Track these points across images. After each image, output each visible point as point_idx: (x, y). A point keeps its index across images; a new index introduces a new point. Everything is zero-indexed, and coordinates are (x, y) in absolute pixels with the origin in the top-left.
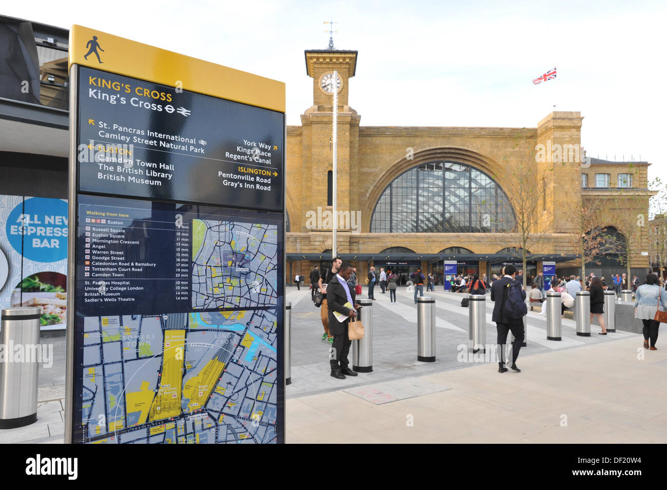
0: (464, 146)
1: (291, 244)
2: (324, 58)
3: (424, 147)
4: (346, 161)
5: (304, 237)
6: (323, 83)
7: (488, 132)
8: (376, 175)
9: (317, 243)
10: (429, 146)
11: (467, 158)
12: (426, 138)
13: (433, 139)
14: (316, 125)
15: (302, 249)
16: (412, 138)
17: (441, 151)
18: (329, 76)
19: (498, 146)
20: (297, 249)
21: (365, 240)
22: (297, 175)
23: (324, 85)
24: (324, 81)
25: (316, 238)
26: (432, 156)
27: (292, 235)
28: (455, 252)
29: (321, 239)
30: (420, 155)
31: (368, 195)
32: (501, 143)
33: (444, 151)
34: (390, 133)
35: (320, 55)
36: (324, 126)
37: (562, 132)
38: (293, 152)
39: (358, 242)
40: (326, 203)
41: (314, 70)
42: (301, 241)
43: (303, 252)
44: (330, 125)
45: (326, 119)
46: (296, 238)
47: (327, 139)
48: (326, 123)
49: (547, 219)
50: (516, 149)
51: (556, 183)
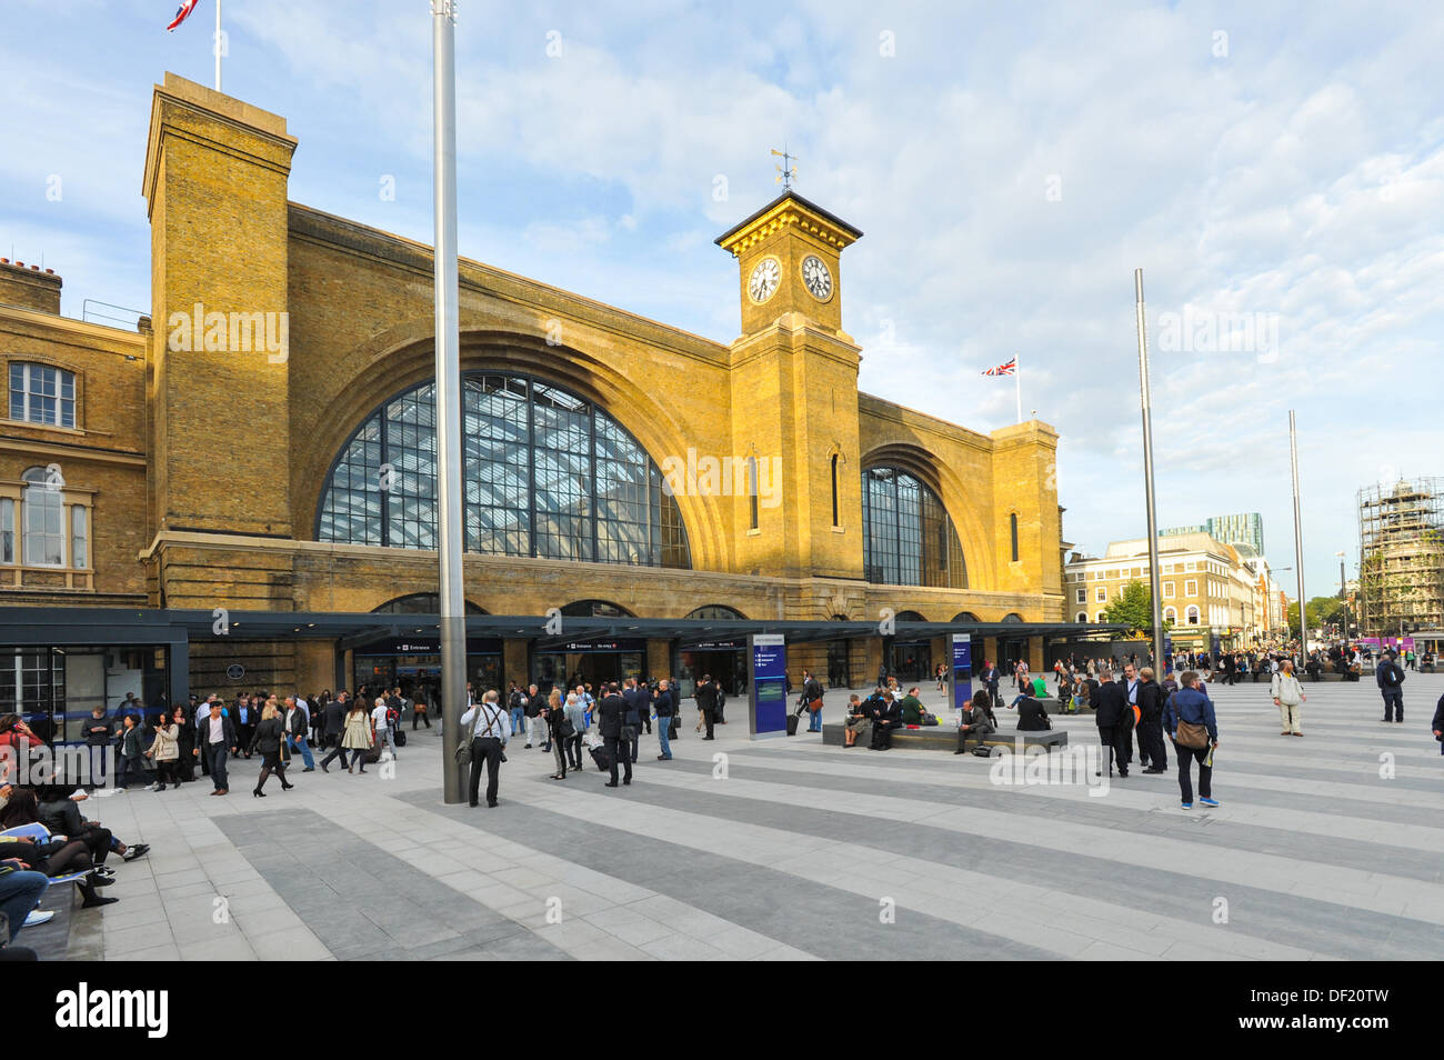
1: (767, 603)
4: (855, 440)
5: (788, 589)
9: (822, 602)
10: (896, 438)
11: (924, 467)
12: (891, 423)
13: (900, 427)
14: (811, 355)
15: (786, 615)
17: (904, 450)
18: (814, 262)
19: (962, 457)
20: (777, 614)
23: (807, 277)
24: (807, 270)
25: (819, 593)
26: (902, 457)
27: (772, 583)
28: (971, 625)
29: (825, 593)
32: (963, 452)
33: (906, 450)
35: (809, 214)
36: (823, 360)
37: (1045, 453)
40: (831, 519)
41: (791, 240)
42: (784, 597)
43: (788, 618)
44: (831, 362)
45: (826, 349)
46: (776, 589)
47: (828, 389)
48: (826, 356)
49: (1020, 573)
50: (976, 466)
51: (1042, 523)
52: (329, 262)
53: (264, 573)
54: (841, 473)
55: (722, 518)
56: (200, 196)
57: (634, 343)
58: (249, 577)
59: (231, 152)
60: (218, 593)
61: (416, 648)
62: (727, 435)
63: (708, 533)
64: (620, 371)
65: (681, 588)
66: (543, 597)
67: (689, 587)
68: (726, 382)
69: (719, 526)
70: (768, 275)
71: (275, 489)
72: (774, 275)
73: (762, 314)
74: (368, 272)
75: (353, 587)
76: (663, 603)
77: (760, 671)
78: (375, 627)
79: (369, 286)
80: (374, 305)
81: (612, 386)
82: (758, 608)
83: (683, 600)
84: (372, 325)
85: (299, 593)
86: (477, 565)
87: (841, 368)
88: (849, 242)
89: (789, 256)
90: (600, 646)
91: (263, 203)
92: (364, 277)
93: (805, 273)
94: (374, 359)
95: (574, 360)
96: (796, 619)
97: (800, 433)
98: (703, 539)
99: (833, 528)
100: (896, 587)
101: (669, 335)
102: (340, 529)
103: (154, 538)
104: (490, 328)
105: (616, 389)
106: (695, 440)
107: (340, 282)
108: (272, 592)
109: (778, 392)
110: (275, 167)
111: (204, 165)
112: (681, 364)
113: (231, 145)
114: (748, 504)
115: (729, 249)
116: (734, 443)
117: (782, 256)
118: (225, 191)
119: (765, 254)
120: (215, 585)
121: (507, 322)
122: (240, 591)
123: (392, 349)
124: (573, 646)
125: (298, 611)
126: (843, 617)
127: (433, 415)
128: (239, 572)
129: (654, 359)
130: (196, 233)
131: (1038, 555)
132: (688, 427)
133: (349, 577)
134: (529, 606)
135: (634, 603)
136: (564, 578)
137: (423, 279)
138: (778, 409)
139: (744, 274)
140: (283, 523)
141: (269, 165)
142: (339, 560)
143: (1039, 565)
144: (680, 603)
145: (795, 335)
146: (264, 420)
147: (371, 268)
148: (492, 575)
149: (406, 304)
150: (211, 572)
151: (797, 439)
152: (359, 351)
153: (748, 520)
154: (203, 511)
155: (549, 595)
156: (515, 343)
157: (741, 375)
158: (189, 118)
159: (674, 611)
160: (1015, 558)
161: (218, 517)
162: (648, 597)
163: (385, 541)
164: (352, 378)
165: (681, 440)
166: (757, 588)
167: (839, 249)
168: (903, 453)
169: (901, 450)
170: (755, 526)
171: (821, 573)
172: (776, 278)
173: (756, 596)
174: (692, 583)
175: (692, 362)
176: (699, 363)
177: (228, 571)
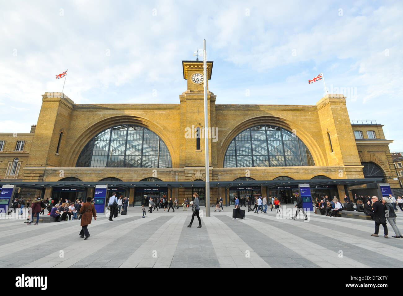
0: (277, 115)
1: (171, 176)
2: (194, 65)
3: (254, 116)
5: (180, 171)
6: (193, 78)
7: (289, 107)
8: (226, 132)
9: (190, 175)
10: (257, 115)
11: (279, 123)
12: (254, 111)
13: (259, 111)
14: (189, 100)
15: (179, 180)
16: (246, 111)
17: (264, 118)
18: (197, 75)
19: (296, 116)
20: (176, 179)
21: (223, 173)
22: (177, 133)
23: (193, 79)
25: (189, 172)
26: (258, 122)
27: (173, 170)
29: (193, 172)
30: (251, 121)
31: (221, 144)
32: (298, 114)
33: (265, 118)
34: (233, 108)
35: (192, 64)
36: (194, 101)
38: (175, 119)
39: (217, 174)
40: (196, 148)
41: (188, 72)
42: (179, 174)
43: (180, 181)
44: (198, 100)
45: (195, 97)
46: (175, 172)
47: (196, 108)
48: (195, 99)
49: (335, 157)
50: (307, 117)
51: (338, 134)
52: (82, 113)
53: (39, 174)
57: (150, 111)
58: (36, 175)
59: (51, 101)
61: (66, 190)
64: (145, 118)
65: (138, 173)
66: (97, 177)
68: (180, 113)
71: (44, 158)
75: (55, 176)
76: (132, 177)
79: (88, 115)
80: (88, 118)
82: (167, 178)
83: (139, 176)
84: (88, 122)
85: (44, 178)
86: (81, 170)
87: (202, 101)
89: (188, 76)
90: (112, 189)
91: (55, 107)
95: (133, 118)
99: (197, 150)
100: (234, 168)
101: (160, 106)
107: (83, 116)
108: (39, 178)
110: (58, 101)
111: (47, 104)
112: (165, 112)
120: (30, 177)
121: (116, 114)
122: (34, 178)
128: (34, 174)
129: (156, 113)
131: (339, 149)
133: (54, 174)
134: (93, 179)
135: (122, 178)
136: (103, 172)
140: (44, 164)
142: (53, 171)
146: (46, 145)
147: (89, 111)
148: (85, 172)
149: (95, 117)
150: (30, 175)
152: (84, 128)
154: (32, 163)
155: (99, 176)
159: (136, 179)
160: (332, 151)
162: (127, 176)
164: (82, 133)
166: (167, 172)
171: (190, 165)
173: (167, 174)
174: (142, 171)
175: (168, 111)
176: (170, 111)
177: (33, 174)
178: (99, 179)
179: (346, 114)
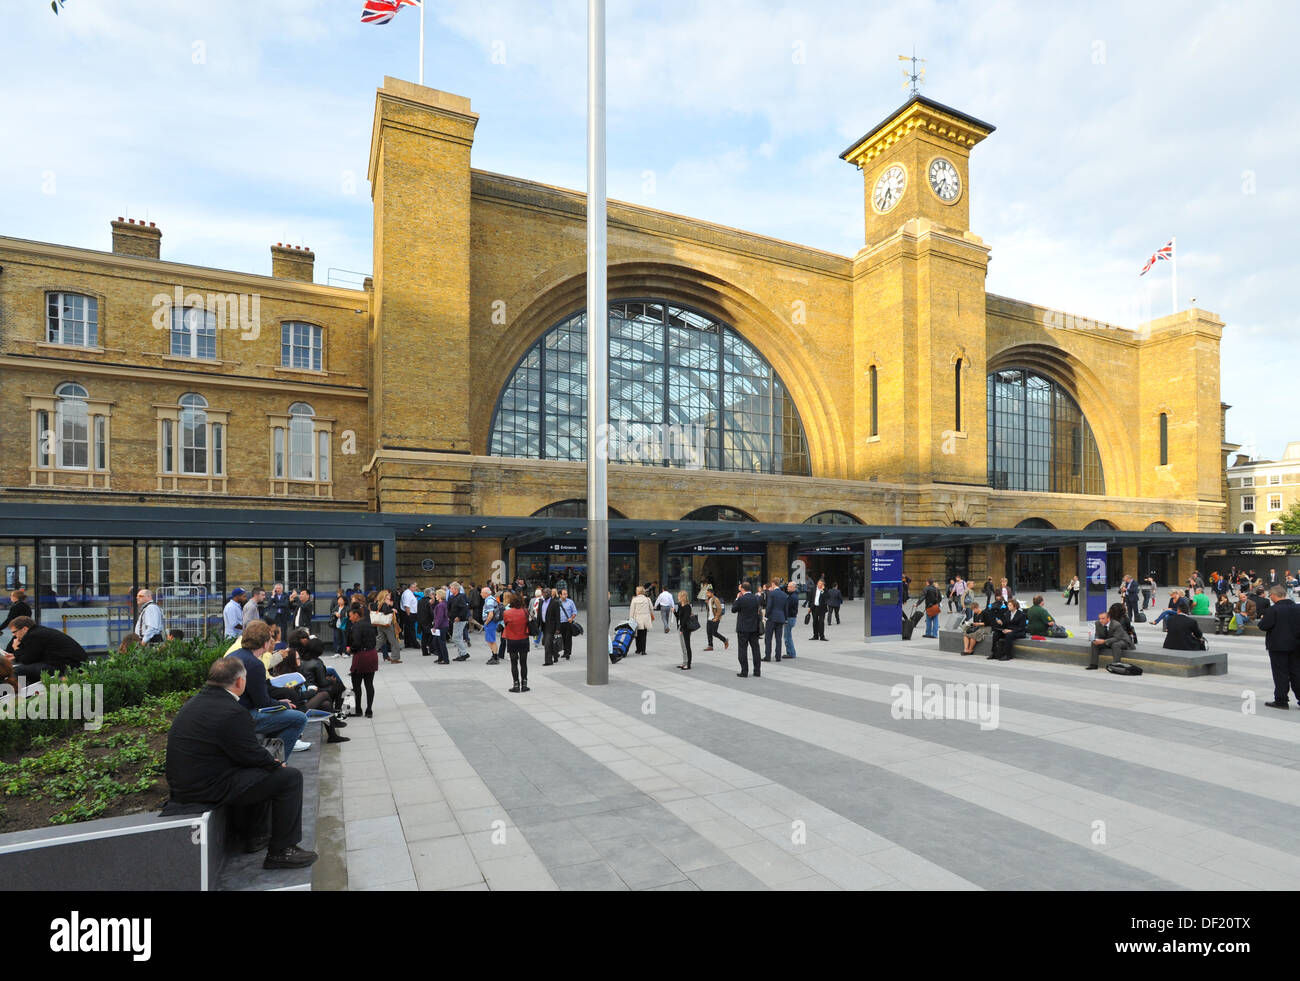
1: (886, 508)
3: (1021, 339)
4: (981, 343)
5: (907, 495)
9: (942, 508)
10: (1025, 339)
12: (1022, 323)
14: (935, 259)
15: (903, 520)
16: (1005, 320)
17: (1035, 350)
18: (942, 165)
19: (1101, 355)
20: (896, 519)
21: (994, 505)
23: (933, 180)
24: (934, 173)
25: (939, 498)
26: (1019, 357)
27: (890, 489)
28: (1108, 534)
29: (945, 499)
32: (1104, 349)
33: (1037, 351)
35: (937, 115)
37: (1206, 344)
38: (835, 312)
40: (954, 425)
41: (918, 144)
42: (903, 503)
43: (906, 524)
44: (957, 264)
45: (952, 252)
46: (894, 495)
47: (953, 293)
48: (953, 259)
49: (1172, 479)
50: (1120, 363)
51: (1199, 422)
52: (501, 216)
53: (449, 483)
54: (966, 377)
55: (842, 426)
56: (407, 173)
57: (760, 262)
58: (439, 486)
59: (430, 134)
60: (416, 500)
61: (566, 548)
62: (848, 345)
63: (828, 442)
64: (747, 291)
65: (800, 494)
66: (674, 503)
67: (808, 493)
68: (849, 294)
69: (839, 434)
70: (893, 184)
71: (458, 412)
72: (899, 182)
73: (886, 223)
74: (532, 221)
75: (517, 494)
76: (783, 509)
77: (876, 575)
78: (533, 529)
79: (532, 234)
80: (536, 249)
81: (740, 305)
82: (876, 515)
83: (803, 506)
84: (534, 267)
85: (475, 500)
86: (618, 475)
87: (968, 270)
88: (978, 139)
89: (915, 161)
90: (723, 548)
91: (452, 172)
92: (528, 226)
93: (931, 176)
94: (537, 296)
95: (706, 283)
96: (914, 524)
97: (923, 339)
98: (823, 447)
99: (954, 434)
100: (1022, 493)
101: (794, 252)
102: (507, 445)
103: (372, 456)
104: (631, 260)
105: (743, 307)
106: (817, 351)
107: (510, 232)
108: (455, 499)
109: (901, 299)
110: (462, 141)
111: (412, 146)
112: (804, 279)
113: (430, 128)
114: (868, 411)
115: (854, 162)
116: (855, 352)
117: (908, 162)
118: (425, 167)
119: (891, 162)
120: (415, 493)
121: (647, 253)
122: (433, 498)
123: (550, 287)
124: (700, 548)
125: (475, 515)
126: (963, 524)
127: (584, 342)
128: (431, 483)
129: (779, 277)
130: (404, 205)
131: (1193, 458)
132: (811, 339)
133: (513, 486)
134: (662, 511)
135: (756, 508)
136: (692, 486)
137: (578, 222)
138: (901, 317)
139: (868, 185)
140: (464, 441)
141: (457, 140)
142: (506, 471)
143: (1193, 468)
144: (799, 508)
145: (920, 241)
146: (452, 355)
147: (535, 218)
148: (630, 483)
149: (562, 246)
150: (412, 483)
151: (919, 345)
152: (524, 290)
153: (868, 427)
154: (406, 433)
155: (680, 501)
156: (653, 272)
157: (864, 285)
158: (400, 111)
159: (794, 516)
160: (1164, 462)
161: (417, 437)
162: (770, 502)
163: (542, 455)
164: (518, 314)
165: (804, 352)
166: (875, 494)
167: (969, 147)
168: (1034, 354)
169: (1031, 350)
170: (875, 435)
171: (941, 479)
172: (901, 185)
173: (874, 502)
174: (812, 490)
175: (816, 276)
176: (822, 277)
177: (424, 482)
178: (681, 509)
179: (1215, 370)
